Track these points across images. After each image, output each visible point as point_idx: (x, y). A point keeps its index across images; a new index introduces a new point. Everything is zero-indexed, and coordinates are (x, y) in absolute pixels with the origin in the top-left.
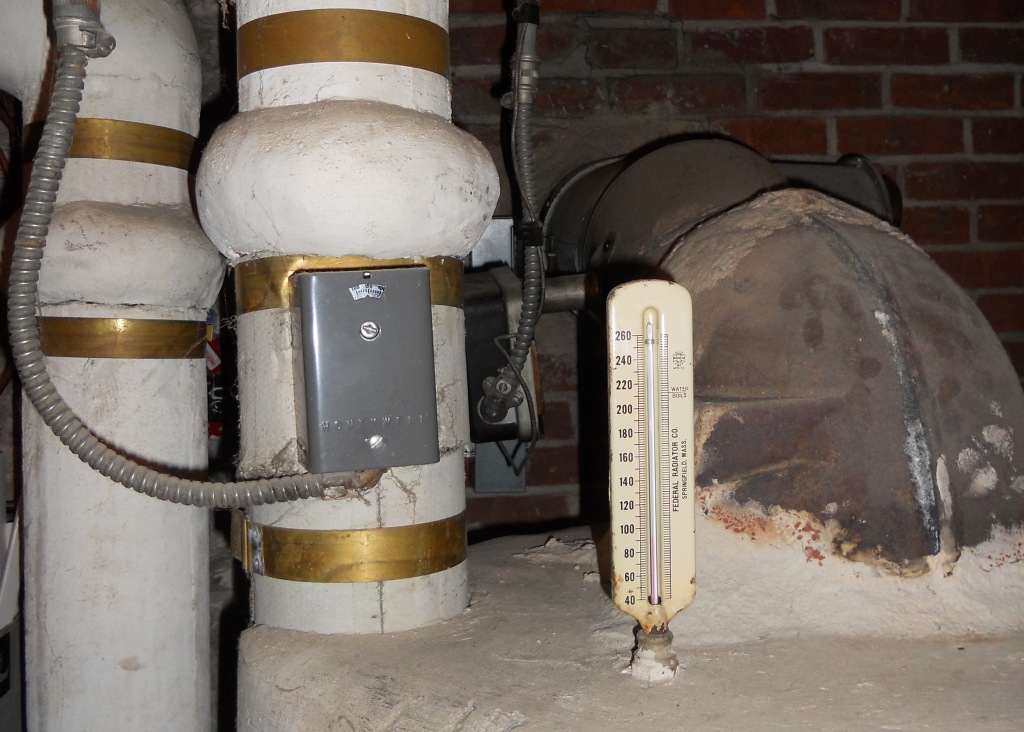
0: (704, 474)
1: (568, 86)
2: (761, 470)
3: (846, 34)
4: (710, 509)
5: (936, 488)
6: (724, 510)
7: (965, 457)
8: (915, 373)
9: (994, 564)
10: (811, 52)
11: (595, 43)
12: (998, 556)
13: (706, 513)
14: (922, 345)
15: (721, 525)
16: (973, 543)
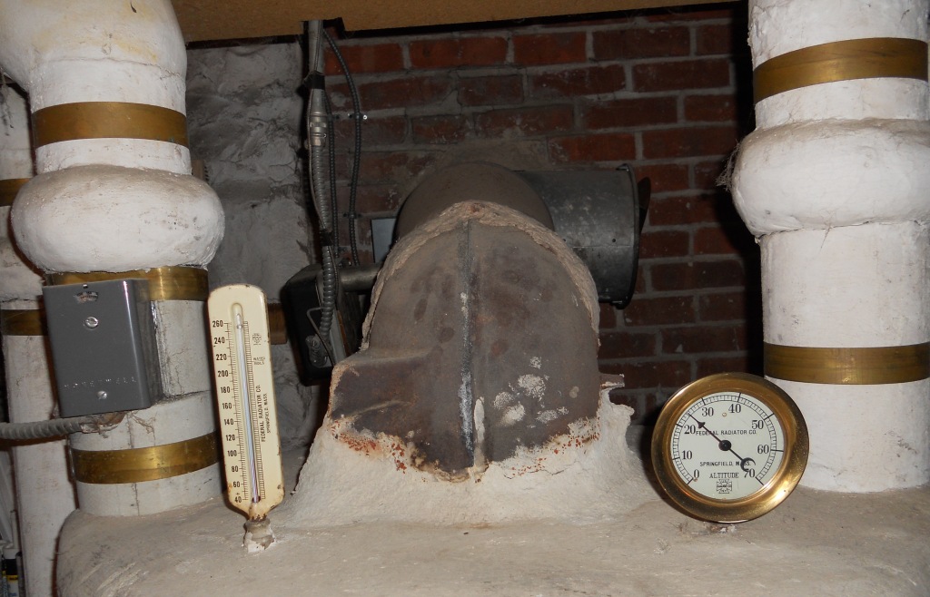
0: (336, 410)
1: (446, 121)
2: (372, 408)
3: (649, 68)
4: (339, 435)
5: (473, 420)
6: (348, 436)
7: (501, 398)
8: (474, 339)
9: (516, 474)
10: (623, 83)
11: (464, 88)
12: (520, 468)
13: (336, 437)
14: (486, 317)
15: (347, 446)
16: (501, 458)
